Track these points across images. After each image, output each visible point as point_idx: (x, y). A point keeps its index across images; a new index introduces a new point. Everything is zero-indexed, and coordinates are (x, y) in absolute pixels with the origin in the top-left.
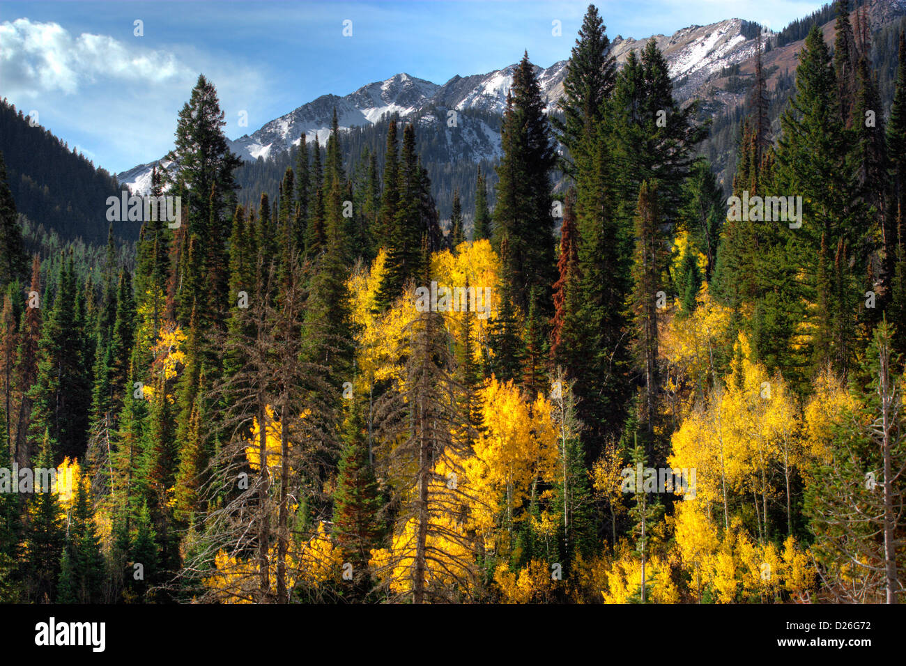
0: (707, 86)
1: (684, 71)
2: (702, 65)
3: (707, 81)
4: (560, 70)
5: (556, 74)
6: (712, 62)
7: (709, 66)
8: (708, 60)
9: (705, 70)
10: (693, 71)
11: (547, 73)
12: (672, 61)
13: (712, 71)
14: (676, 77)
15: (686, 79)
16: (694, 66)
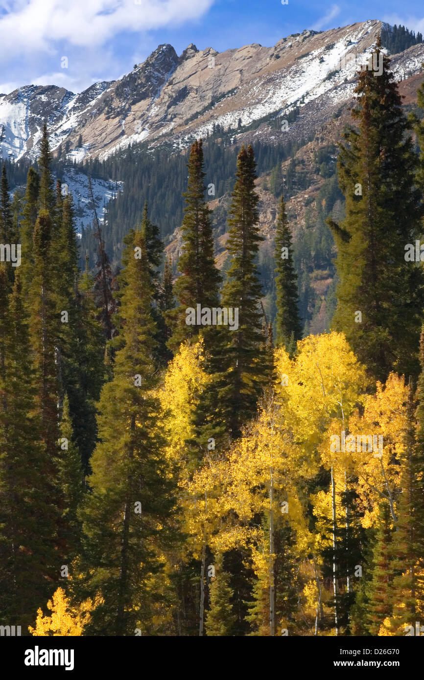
0: (337, 123)
1: (292, 100)
2: (321, 91)
3: (337, 116)
4: (99, 97)
5: (93, 103)
6: (336, 88)
7: (332, 95)
8: (329, 85)
9: (324, 99)
10: (306, 101)
11: (78, 100)
12: (275, 85)
13: (336, 101)
14: (281, 110)
15: (296, 113)
16: (307, 93)
